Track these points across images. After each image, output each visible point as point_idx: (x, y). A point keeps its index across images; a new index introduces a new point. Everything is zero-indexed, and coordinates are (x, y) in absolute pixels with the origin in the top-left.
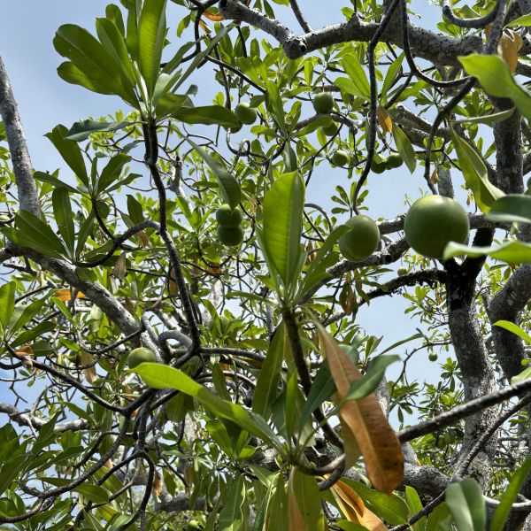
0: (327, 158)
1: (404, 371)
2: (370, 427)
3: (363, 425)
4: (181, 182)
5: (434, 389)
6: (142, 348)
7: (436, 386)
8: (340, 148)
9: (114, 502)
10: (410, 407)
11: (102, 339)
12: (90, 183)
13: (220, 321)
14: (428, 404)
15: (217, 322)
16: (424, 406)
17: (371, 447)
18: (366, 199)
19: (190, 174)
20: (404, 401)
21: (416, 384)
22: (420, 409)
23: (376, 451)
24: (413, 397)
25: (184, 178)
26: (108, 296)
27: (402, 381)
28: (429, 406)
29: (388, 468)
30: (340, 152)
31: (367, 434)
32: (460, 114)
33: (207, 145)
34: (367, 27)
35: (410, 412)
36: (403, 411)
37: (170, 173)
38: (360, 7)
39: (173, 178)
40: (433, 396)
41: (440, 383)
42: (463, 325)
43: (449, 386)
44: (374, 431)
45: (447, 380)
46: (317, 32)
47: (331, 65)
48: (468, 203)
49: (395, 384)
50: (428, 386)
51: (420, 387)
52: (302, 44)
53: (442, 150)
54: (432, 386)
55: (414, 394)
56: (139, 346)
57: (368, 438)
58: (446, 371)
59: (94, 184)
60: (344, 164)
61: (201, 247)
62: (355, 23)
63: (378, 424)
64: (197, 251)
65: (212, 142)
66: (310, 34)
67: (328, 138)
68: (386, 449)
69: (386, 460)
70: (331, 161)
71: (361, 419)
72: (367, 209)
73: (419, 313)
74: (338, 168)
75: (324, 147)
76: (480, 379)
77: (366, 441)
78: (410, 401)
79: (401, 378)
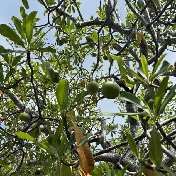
0: (90, 54)
1: (113, 120)
2: (85, 153)
3: (84, 152)
4: (43, 57)
5: (123, 127)
6: (24, 113)
7: (124, 126)
8: (95, 51)
9: (11, 164)
10: (115, 132)
11: (12, 107)
12: (10, 63)
13: (51, 105)
14: (121, 131)
15: (50, 105)
16: (120, 132)
17: (85, 159)
18: (102, 67)
19: (46, 54)
20: (113, 130)
21: (117, 125)
22: (118, 133)
23: (87, 160)
24: (116, 129)
25: (44, 55)
26: (14, 95)
27: (113, 123)
28: (121, 132)
29: (90, 165)
30: (94, 52)
31: (84, 155)
32: (132, 44)
33: (52, 46)
34: (101, 21)
35: (115, 134)
36: (113, 133)
37: (39, 54)
38: (102, 11)
39: (40, 56)
40: (123, 129)
41: (125, 125)
42: (130, 109)
43: (127, 126)
44: (87, 154)
45: (127, 124)
46: (85, 22)
47: (92, 27)
48: (135, 70)
49: (111, 124)
50: (121, 125)
51: (118, 126)
52: (81, 25)
53: (126, 54)
54: (122, 125)
55: (117, 128)
56: (23, 112)
57: (85, 156)
58: (127, 121)
59: (11, 63)
60: (96, 56)
61: (47, 80)
62: (98, 20)
63: (88, 152)
64: (46, 81)
65: (54, 46)
66: (83, 22)
67: (91, 48)
68: (90, 160)
69: (90, 163)
70: (91, 55)
71: (83, 150)
72: (102, 70)
73: (119, 102)
74: (93, 57)
75: (90, 51)
76: (135, 126)
77: (84, 157)
78: (115, 130)
79: (113, 122)
